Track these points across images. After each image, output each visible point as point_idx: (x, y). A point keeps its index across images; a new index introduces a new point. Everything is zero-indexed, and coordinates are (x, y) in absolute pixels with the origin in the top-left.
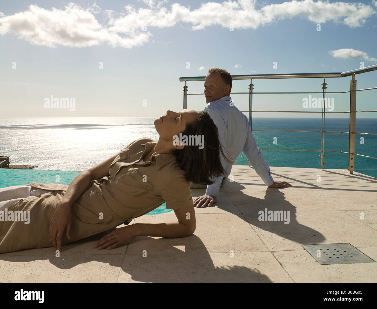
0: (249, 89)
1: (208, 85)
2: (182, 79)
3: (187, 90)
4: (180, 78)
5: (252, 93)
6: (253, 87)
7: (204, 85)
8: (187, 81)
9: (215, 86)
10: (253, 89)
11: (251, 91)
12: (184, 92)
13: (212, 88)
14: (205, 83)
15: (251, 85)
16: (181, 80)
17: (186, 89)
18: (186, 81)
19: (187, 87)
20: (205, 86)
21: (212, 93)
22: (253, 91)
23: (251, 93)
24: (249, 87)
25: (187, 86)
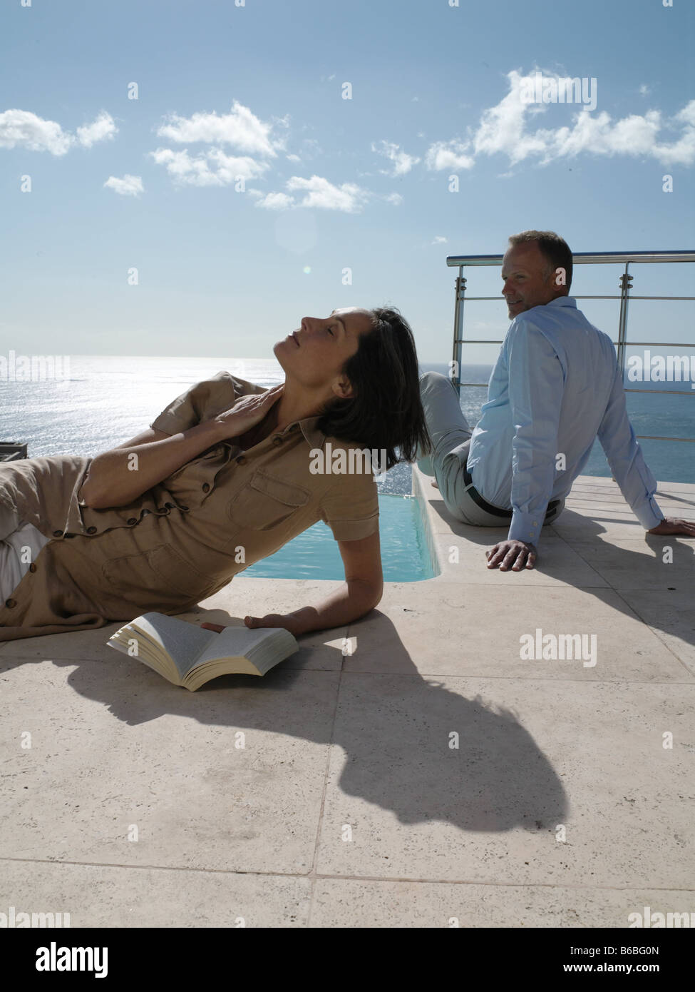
0: (620, 286)
1: (509, 275)
2: (452, 260)
3: (463, 288)
4: (449, 258)
5: (628, 297)
6: (631, 282)
7: (501, 274)
8: (465, 265)
9: (526, 274)
10: (630, 286)
11: (626, 292)
12: (458, 291)
13: (521, 280)
14: (504, 271)
15: (626, 279)
16: (451, 263)
17: (462, 284)
18: (462, 266)
19: (464, 280)
20: (505, 278)
21: (521, 292)
22: (631, 292)
23: (625, 298)
24: (621, 283)
25: (464, 277)
